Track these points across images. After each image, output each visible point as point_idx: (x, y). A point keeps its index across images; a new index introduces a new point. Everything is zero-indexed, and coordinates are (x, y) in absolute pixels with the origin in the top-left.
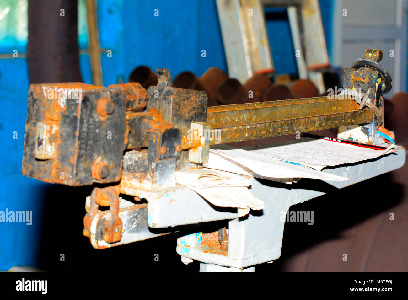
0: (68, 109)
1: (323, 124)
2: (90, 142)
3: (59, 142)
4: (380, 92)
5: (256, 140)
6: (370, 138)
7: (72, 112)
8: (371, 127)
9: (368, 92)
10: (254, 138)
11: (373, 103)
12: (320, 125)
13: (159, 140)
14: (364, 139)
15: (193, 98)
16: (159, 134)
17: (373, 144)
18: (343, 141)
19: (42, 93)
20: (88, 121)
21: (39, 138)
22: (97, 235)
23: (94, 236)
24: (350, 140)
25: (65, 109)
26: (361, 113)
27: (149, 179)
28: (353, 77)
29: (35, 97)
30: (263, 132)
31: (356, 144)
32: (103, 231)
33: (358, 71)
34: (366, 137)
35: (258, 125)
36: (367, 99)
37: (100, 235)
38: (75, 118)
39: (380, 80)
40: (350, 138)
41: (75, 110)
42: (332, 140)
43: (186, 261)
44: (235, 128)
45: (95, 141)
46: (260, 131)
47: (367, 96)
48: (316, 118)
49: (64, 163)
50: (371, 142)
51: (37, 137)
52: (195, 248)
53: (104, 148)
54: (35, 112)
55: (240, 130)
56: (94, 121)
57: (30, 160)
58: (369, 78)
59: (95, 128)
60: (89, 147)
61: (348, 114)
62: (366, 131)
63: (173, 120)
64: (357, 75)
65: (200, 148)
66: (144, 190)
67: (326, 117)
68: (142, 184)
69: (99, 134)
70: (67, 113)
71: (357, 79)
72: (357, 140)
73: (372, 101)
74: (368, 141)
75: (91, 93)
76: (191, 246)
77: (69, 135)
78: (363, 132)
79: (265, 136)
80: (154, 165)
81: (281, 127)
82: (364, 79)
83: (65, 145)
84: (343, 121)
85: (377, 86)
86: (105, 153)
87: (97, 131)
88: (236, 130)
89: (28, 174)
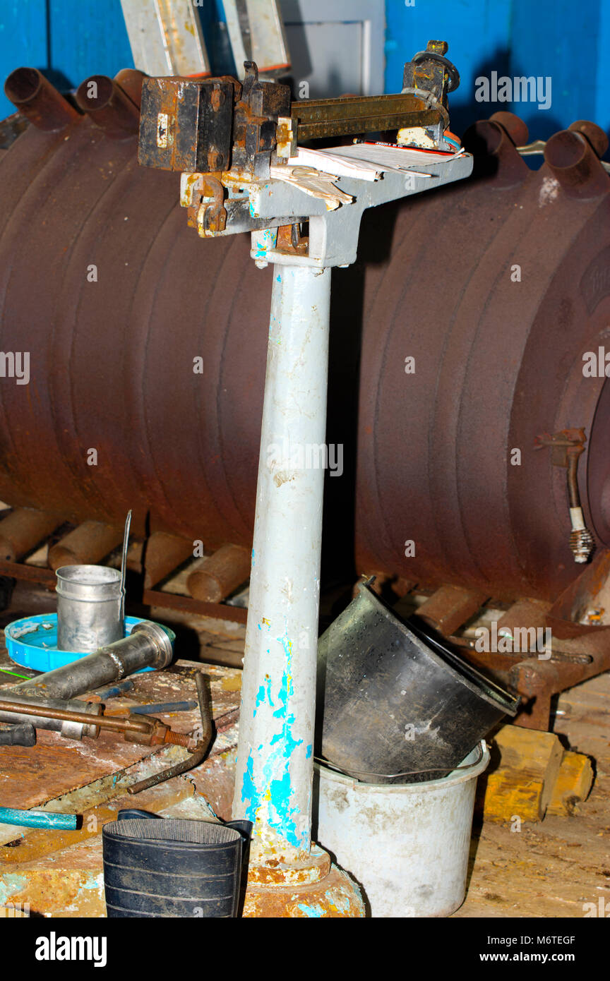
0: (186, 100)
1: (392, 124)
2: (207, 132)
3: (178, 132)
4: (446, 90)
5: (334, 137)
6: (435, 143)
7: (191, 103)
8: (437, 130)
9: (434, 89)
10: (332, 135)
11: (439, 102)
12: (390, 125)
13: (258, 132)
14: (429, 144)
15: (279, 92)
16: (257, 126)
17: (439, 149)
18: (405, 147)
19: (158, 86)
20: (205, 112)
21: (160, 128)
22: (204, 223)
23: (202, 225)
24: (412, 145)
25: (183, 100)
26: (428, 113)
27: (248, 172)
28: (415, 73)
29: (149, 89)
30: (340, 130)
31: (420, 149)
32: (209, 221)
33: (420, 66)
34: (432, 141)
35: (335, 122)
36: (433, 98)
37: (207, 225)
38: (194, 108)
39: (446, 76)
40: (412, 143)
41: (194, 100)
42: (392, 146)
43: (261, 265)
44: (316, 124)
45: (210, 131)
46: (337, 129)
47: (433, 95)
48: (386, 117)
49: (184, 151)
50: (438, 147)
51: (158, 127)
52: (271, 251)
53: (216, 138)
54: (150, 103)
55: (320, 126)
56: (209, 111)
57: (146, 150)
58: (434, 74)
59: (210, 119)
60: (206, 137)
61: (416, 114)
62: (430, 134)
63: (263, 114)
64: (420, 70)
65: (289, 143)
66: (244, 182)
67: (396, 116)
68: (242, 177)
69: (213, 123)
70: (185, 104)
71: (420, 75)
72: (420, 145)
73: (438, 101)
74: (433, 146)
75: (207, 85)
76: (267, 250)
77: (187, 125)
78: (428, 135)
79: (341, 134)
80: (253, 157)
81: (355, 125)
82: (428, 75)
83: (185, 134)
84: (411, 121)
85: (443, 83)
86: (217, 144)
87: (212, 121)
88: (317, 126)
89: (145, 164)
